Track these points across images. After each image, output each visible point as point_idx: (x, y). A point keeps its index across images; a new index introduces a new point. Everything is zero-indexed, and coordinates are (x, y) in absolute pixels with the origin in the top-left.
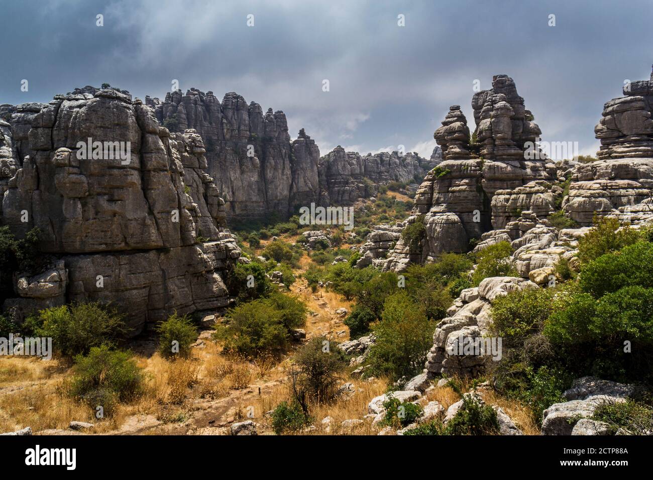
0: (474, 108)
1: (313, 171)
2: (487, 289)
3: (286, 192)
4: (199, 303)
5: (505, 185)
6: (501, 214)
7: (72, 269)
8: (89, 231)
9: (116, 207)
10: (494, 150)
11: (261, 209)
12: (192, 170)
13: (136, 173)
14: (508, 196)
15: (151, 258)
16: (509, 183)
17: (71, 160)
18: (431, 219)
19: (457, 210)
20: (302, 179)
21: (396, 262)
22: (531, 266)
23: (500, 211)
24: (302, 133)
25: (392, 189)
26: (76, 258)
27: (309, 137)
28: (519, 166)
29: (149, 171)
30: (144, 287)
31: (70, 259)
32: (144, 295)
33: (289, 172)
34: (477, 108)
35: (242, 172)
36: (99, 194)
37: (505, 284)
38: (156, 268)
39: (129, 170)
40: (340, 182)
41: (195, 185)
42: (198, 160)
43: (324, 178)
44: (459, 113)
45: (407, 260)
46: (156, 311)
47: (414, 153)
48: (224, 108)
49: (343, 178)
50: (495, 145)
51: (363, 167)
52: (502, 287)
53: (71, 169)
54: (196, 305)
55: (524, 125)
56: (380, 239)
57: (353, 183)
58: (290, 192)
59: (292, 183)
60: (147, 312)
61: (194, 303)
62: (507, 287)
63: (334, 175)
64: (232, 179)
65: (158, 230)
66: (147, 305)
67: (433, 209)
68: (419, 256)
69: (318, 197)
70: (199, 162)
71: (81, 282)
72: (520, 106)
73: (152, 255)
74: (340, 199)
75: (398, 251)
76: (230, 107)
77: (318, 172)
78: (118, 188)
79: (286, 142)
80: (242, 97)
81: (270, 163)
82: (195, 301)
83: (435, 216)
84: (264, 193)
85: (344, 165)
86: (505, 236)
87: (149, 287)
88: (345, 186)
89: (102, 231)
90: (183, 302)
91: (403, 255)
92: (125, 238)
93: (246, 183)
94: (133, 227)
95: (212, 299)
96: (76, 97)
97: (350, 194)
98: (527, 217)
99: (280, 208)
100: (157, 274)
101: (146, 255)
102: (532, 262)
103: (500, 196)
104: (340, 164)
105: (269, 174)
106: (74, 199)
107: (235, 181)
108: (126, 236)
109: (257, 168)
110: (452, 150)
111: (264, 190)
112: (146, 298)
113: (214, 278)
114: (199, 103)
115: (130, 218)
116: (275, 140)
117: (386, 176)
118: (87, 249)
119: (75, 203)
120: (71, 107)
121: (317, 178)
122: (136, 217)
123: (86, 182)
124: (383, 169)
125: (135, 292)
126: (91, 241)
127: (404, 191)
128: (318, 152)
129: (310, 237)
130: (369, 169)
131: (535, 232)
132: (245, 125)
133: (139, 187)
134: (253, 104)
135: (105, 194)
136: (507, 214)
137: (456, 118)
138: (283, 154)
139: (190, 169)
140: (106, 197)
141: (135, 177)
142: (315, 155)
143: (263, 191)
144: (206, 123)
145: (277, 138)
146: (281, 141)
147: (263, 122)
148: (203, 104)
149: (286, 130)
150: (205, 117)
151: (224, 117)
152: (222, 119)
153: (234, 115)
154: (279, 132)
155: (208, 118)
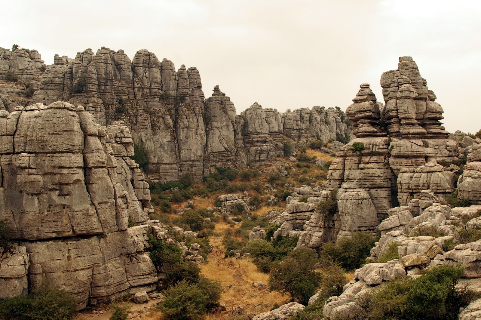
0: (382, 87)
1: (228, 130)
2: (367, 272)
3: (200, 153)
4: (132, 280)
5: (410, 162)
6: (406, 191)
7: (32, 254)
8: (44, 221)
9: (65, 201)
10: (400, 129)
11: (174, 171)
12: (120, 159)
13: (81, 171)
14: (411, 174)
15: (93, 243)
16: (414, 160)
17: (30, 163)
18: (343, 195)
19: (366, 186)
20: (217, 139)
21: (311, 235)
22: (408, 251)
23: (405, 187)
24: (216, 89)
25: (313, 147)
26: (34, 244)
27: (224, 95)
28: (422, 145)
29: (91, 168)
30: (89, 268)
31: (30, 245)
32: (89, 275)
33: (203, 132)
34: (385, 86)
35: (154, 134)
36: (51, 190)
37: (378, 269)
38: (98, 251)
39: (75, 169)
40: (257, 141)
41: (124, 172)
42: (126, 149)
43: (240, 136)
44: (369, 92)
45: (321, 234)
46: (98, 288)
47: (336, 107)
48: (134, 67)
49: (260, 137)
50: (401, 125)
51: (281, 125)
52: (376, 272)
53: (31, 171)
54: (130, 282)
55: (427, 105)
56: (296, 210)
57: (271, 141)
58: (205, 152)
59: (207, 143)
60: (90, 289)
61: (128, 280)
62: (381, 271)
63: (251, 133)
64: (144, 141)
65: (99, 218)
66: (91, 283)
67: (344, 185)
68: (332, 229)
69: (234, 157)
70: (127, 151)
71: (39, 265)
72: (424, 87)
73: (94, 240)
74: (258, 159)
75: (313, 225)
76: (141, 65)
77: (234, 131)
78: (67, 184)
79: (200, 100)
80: (154, 54)
81: (183, 122)
82: (129, 279)
83: (346, 192)
84: (177, 153)
85: (262, 122)
86: (407, 213)
87: (92, 267)
88: (263, 146)
89: (54, 221)
90: (119, 280)
91: (317, 229)
92: (73, 227)
93: (158, 145)
94: (79, 217)
95: (143, 277)
96: (32, 108)
97: (268, 153)
98: (425, 196)
99: (194, 170)
100: (98, 257)
101: (89, 240)
102: (409, 248)
103: (404, 174)
104: (257, 122)
105: (182, 134)
106: (32, 195)
107: (147, 143)
108: (73, 225)
109: (170, 127)
110: (362, 129)
111: (177, 152)
112: (90, 277)
113: (144, 258)
114: (110, 62)
115: (75, 209)
116: (188, 98)
117: (306, 133)
118: (43, 236)
119: (33, 199)
120: (29, 118)
121: (232, 137)
122: (81, 209)
123: (42, 181)
124: (303, 126)
125: (81, 272)
126: (46, 230)
127: (326, 149)
128: (233, 110)
129: (227, 201)
130: (288, 127)
131: (431, 210)
132: (156, 83)
133: (83, 183)
134: (165, 61)
135: (56, 190)
136: (411, 191)
137: (365, 97)
138: (197, 112)
139: (119, 158)
140: (57, 193)
141: (80, 175)
142: (230, 113)
143: (175, 151)
144: (116, 83)
145: (190, 96)
146: (195, 99)
147: (175, 79)
148: (113, 63)
149: (200, 87)
150: (115, 76)
151: (135, 75)
152: (134, 77)
153: (146, 73)
154: (193, 89)
155: (119, 77)
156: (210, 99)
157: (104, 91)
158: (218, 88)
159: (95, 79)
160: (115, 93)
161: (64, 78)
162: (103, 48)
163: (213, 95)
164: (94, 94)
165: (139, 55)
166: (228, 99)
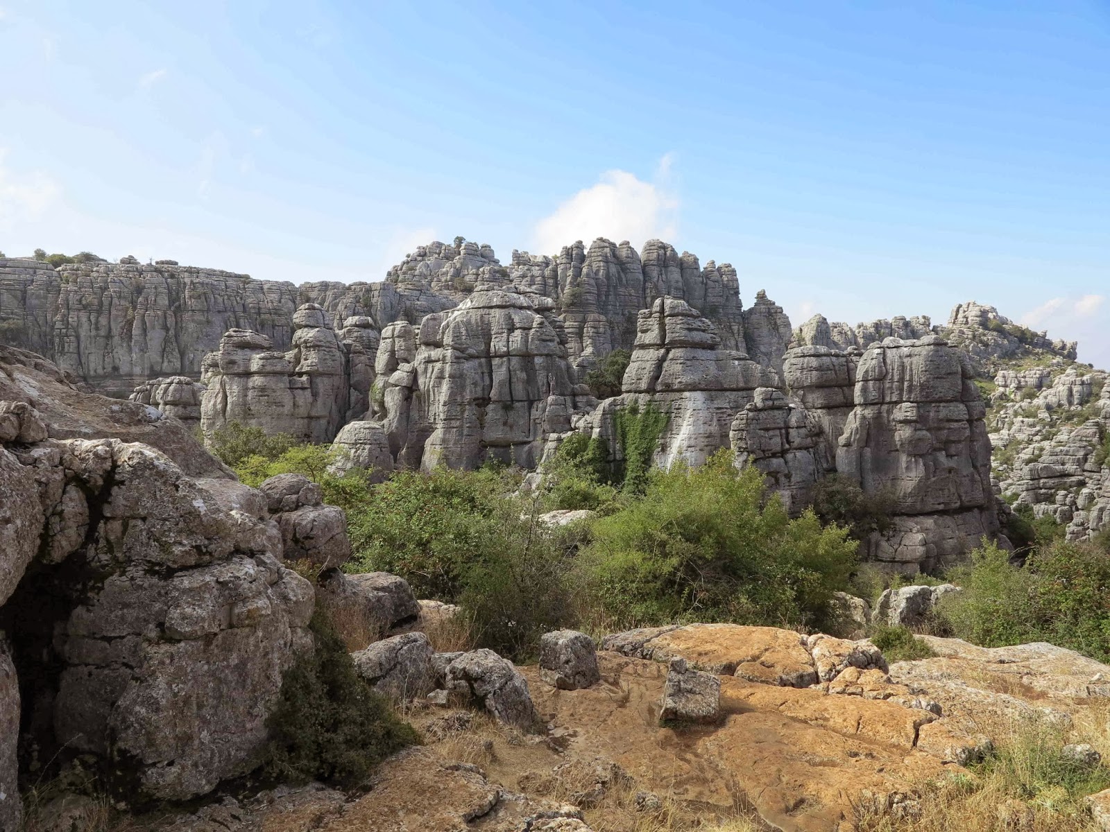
24: (761, 297)
27: (773, 304)
36: (937, 449)
48: (645, 266)
76: (654, 263)
78: (954, 442)
79: (737, 312)
80: (671, 246)
114: (611, 259)
116: (721, 310)
119: (916, 461)
123: (928, 438)
128: (788, 325)
134: (687, 255)
135: (942, 449)
138: (736, 330)
140: (944, 453)
142: (783, 330)
144: (621, 290)
145: (724, 307)
146: (730, 311)
147: (702, 283)
148: (616, 261)
149: (737, 293)
150: (620, 279)
151: (647, 279)
152: (645, 281)
153: (661, 274)
154: (727, 297)
155: (624, 282)
156: (751, 311)
157: (606, 303)
158: (764, 294)
159: (593, 286)
160: (620, 305)
161: (545, 285)
162: (601, 240)
163: (756, 304)
164: (593, 308)
165: (650, 246)
166: (779, 310)
